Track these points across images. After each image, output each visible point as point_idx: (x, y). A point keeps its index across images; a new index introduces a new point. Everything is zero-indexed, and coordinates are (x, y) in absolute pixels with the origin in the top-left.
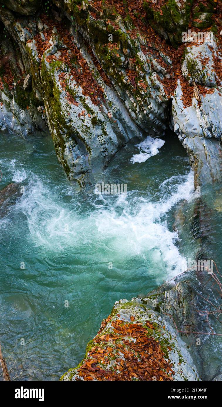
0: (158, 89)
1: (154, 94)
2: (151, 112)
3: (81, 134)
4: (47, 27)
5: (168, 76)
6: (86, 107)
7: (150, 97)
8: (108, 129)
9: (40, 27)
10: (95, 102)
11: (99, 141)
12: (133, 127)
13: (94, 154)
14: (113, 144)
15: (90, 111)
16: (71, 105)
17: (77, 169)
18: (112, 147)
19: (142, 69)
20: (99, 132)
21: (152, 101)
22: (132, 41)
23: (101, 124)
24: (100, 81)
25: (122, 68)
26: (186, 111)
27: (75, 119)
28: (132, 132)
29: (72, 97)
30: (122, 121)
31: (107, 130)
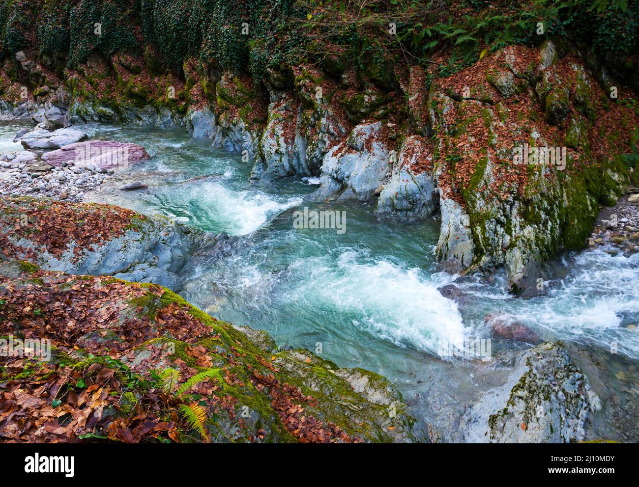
0: (325, 143)
1: (320, 145)
2: (315, 157)
3: (266, 156)
4: (287, 97)
5: (337, 139)
6: (278, 142)
7: (317, 147)
8: (285, 159)
9: (283, 96)
10: (286, 142)
11: (275, 163)
12: (304, 165)
13: (268, 171)
14: (284, 170)
15: (279, 145)
16: (269, 138)
17: (254, 176)
18: (283, 171)
19: (320, 129)
20: (278, 158)
21: (318, 150)
22: (321, 110)
23: (281, 154)
24: (297, 132)
25: (310, 125)
26: (331, 158)
27: (266, 146)
28: (303, 168)
29: (273, 134)
30: (298, 158)
31: (283, 159)
